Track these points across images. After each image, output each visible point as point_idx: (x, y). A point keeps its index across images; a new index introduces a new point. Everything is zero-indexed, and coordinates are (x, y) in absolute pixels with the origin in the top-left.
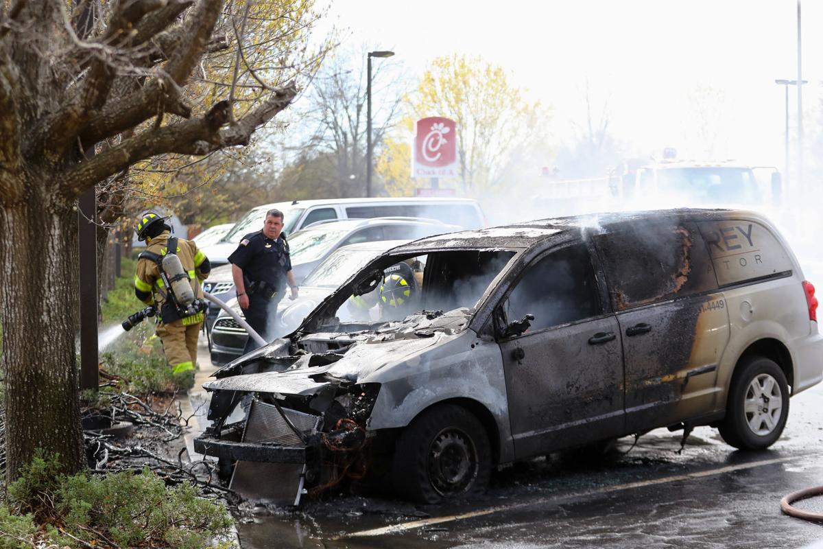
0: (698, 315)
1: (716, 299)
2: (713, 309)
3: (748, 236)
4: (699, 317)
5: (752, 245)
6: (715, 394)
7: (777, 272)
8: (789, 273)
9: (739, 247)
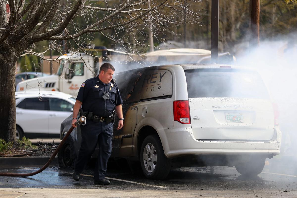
0: (127, 112)
1: (135, 105)
2: (132, 110)
3: (161, 77)
4: (127, 113)
5: (160, 81)
6: (132, 147)
7: (164, 95)
8: (170, 96)
9: (155, 82)
